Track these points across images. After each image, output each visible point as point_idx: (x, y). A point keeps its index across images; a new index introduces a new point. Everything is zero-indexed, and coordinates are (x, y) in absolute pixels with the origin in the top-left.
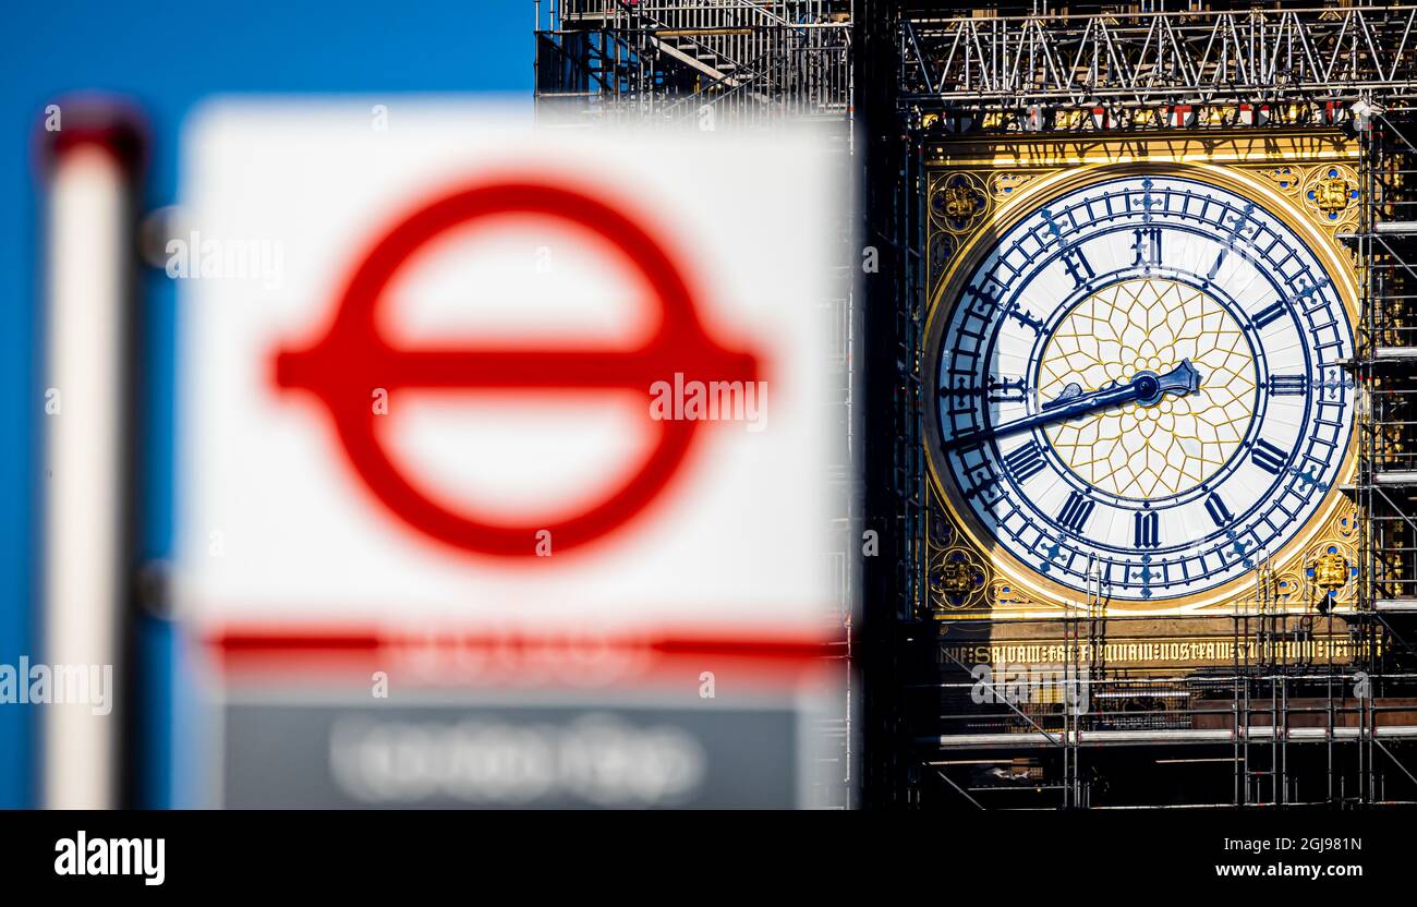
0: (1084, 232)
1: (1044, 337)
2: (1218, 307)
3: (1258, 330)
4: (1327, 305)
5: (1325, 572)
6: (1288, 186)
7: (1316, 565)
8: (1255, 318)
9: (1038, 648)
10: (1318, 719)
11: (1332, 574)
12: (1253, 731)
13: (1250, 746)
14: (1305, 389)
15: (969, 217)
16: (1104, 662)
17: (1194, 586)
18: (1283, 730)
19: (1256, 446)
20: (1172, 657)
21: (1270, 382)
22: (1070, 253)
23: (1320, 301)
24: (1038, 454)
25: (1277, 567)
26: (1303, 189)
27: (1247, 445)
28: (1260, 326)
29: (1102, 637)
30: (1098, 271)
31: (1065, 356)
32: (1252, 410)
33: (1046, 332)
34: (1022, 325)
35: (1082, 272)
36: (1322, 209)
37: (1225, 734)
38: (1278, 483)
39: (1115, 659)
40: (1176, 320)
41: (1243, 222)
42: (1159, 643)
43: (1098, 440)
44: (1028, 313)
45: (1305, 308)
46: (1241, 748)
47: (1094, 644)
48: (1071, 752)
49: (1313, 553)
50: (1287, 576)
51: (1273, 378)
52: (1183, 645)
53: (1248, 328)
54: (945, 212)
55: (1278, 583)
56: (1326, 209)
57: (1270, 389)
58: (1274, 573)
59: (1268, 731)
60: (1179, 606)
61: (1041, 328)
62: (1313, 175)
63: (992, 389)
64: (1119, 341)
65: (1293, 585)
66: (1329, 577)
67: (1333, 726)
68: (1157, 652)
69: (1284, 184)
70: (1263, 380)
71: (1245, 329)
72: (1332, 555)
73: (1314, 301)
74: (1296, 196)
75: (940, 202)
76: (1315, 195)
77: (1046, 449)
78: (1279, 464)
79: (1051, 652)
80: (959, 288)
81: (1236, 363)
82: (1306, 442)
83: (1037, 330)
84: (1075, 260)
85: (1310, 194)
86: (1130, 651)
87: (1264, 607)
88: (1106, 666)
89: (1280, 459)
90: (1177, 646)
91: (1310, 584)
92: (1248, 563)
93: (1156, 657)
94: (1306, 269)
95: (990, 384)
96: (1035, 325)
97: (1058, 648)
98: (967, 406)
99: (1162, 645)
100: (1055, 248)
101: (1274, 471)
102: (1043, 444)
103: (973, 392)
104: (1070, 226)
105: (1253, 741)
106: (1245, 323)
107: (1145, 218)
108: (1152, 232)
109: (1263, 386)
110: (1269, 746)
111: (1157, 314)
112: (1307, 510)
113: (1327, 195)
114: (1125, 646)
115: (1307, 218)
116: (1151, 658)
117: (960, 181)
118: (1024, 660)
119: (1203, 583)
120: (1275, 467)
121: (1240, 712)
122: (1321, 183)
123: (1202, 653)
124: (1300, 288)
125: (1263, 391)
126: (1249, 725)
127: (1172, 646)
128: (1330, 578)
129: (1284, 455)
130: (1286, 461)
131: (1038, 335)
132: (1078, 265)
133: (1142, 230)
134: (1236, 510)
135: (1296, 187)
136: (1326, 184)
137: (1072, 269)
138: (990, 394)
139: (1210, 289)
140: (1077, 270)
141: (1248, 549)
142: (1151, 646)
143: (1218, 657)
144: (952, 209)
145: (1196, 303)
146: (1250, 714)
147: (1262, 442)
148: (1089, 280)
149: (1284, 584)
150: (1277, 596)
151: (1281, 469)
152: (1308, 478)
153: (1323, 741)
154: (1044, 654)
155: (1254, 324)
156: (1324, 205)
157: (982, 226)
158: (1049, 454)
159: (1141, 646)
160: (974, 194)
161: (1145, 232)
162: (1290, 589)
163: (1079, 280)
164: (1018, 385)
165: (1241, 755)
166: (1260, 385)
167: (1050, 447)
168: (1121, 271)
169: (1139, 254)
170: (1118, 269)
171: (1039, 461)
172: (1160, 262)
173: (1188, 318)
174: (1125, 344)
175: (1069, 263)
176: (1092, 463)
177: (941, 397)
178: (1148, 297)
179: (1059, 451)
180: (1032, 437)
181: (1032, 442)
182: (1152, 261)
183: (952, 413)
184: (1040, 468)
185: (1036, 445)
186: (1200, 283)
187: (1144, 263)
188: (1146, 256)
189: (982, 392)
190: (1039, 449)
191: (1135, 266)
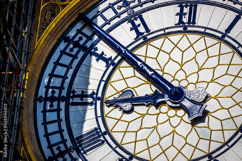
0: (145, 6)
1: (111, 67)
24: (100, 136)
27: (241, 131)
30: (152, 28)
31: (124, 79)
33: (113, 64)
35: (142, 29)
40: (201, 58)
43: (141, 129)
44: (103, 53)
61: (110, 62)
63: (73, 98)
77: (105, 133)
80: (58, 36)
83: (107, 63)
84: (138, 22)
95: (72, 95)
96: (106, 60)
98: (55, 107)
100: (125, 15)
102: (103, 130)
103: (60, 99)
104: (137, 3)
108: (191, 6)
111: (189, 54)
131: (108, 67)
132: (139, 25)
133: (184, 4)
137: (135, 28)
138: (71, 101)
140: (139, 28)
148: (145, 34)
158: (107, 137)
161: (187, 6)
163: (139, 33)
164: (91, 96)
167: (108, 132)
168: (168, 28)
169: (181, 19)
170: (166, 27)
171: (99, 140)
172: (194, 22)
173: (209, 56)
174: (165, 72)
175: (133, 24)
176: (135, 142)
177: (38, 103)
178: (184, 44)
179: (114, 135)
180: (96, 126)
181: (96, 129)
182: (189, 22)
183: (44, 112)
184: (100, 145)
185: (99, 130)
186: (220, 35)
187: (183, 23)
188: (185, 20)
189: (66, 99)
190: (100, 134)
191: (177, 26)
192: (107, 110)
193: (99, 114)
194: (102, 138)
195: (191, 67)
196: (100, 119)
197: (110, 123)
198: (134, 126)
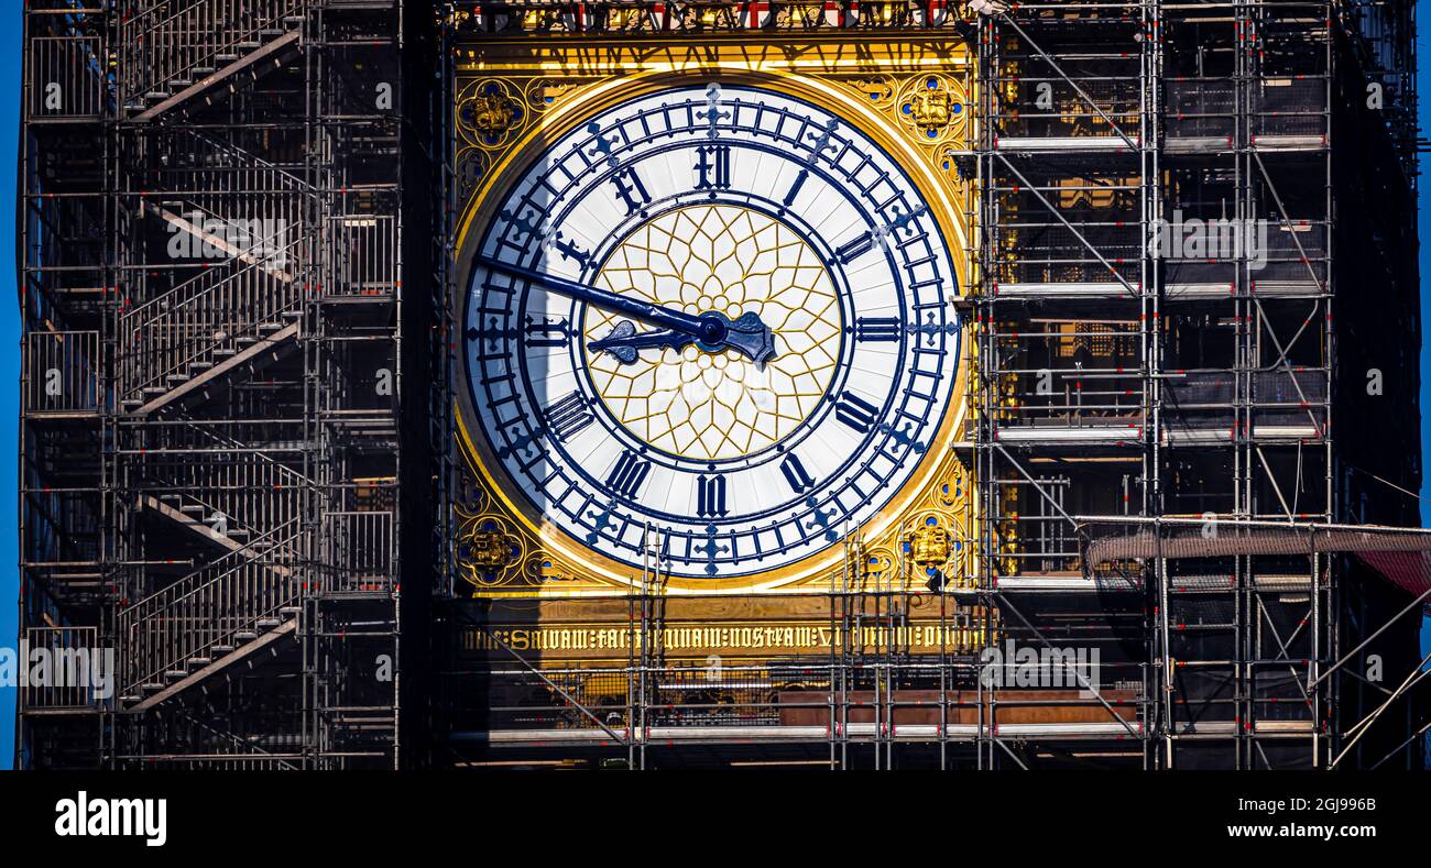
0: (638, 150)
1: (591, 271)
2: (796, 238)
3: (843, 266)
4: (924, 236)
5: (923, 547)
6: (880, 98)
7: (912, 538)
8: (840, 251)
9: (585, 632)
10: (928, 715)
11: (931, 549)
12: (852, 728)
13: (850, 746)
14: (899, 334)
15: (502, 130)
16: (664, 648)
17: (768, 562)
18: (888, 727)
19: (840, 400)
20: (744, 644)
21: (858, 325)
22: (621, 174)
23: (916, 233)
24: (584, 407)
25: (866, 540)
26: (896, 101)
27: (831, 398)
28: (846, 261)
29: (662, 620)
30: (655, 195)
32: (835, 357)
33: (593, 265)
34: (564, 257)
35: (636, 196)
36: (920, 125)
37: (819, 731)
38: (867, 442)
39: (677, 645)
40: (747, 252)
41: (826, 139)
42: (728, 627)
43: (654, 391)
44: (572, 243)
45: (898, 240)
46: (838, 747)
47: (652, 628)
48: (637, 750)
49: (908, 524)
50: (878, 550)
51: (862, 321)
52: (757, 630)
53: (832, 262)
54: (475, 124)
55: (869, 559)
56: (924, 125)
57: (858, 334)
58: (864, 547)
59: (870, 728)
60: (752, 584)
61: (587, 261)
62: (909, 86)
63: (529, 331)
64: (680, 276)
65: (885, 561)
66: (928, 552)
67: (946, 722)
68: (725, 637)
69: (874, 95)
70: (849, 323)
71: (828, 265)
72: (931, 527)
73: (909, 232)
74: (889, 110)
75: (469, 113)
76: (911, 108)
77: (593, 401)
78: (869, 420)
79: (600, 637)
80: (490, 214)
81: (817, 303)
82: (900, 396)
83: (582, 263)
84: (628, 181)
85: (906, 108)
86: (695, 637)
87: (853, 586)
88: (666, 654)
89: (869, 415)
90: (749, 630)
91: (907, 560)
92: (831, 536)
93: (725, 644)
94: (900, 195)
95: (526, 325)
96: (580, 257)
97: (609, 633)
98: (501, 350)
99: (732, 630)
100: (604, 168)
101: (861, 429)
102: (590, 395)
103: (507, 334)
104: (622, 143)
105: (853, 740)
106: (828, 256)
107: (709, 134)
108: (719, 150)
109: (849, 330)
110: (872, 745)
111: (725, 246)
112: (901, 475)
113: (926, 109)
114: (688, 631)
115: (901, 134)
116: (718, 645)
117: (492, 89)
118: (569, 647)
119: (779, 559)
120: (864, 424)
121: (836, 706)
122: (918, 94)
123: (778, 639)
124: (893, 217)
125: (849, 337)
126: (847, 721)
127: (744, 631)
128: (929, 554)
129: (874, 410)
130: (876, 418)
131: (584, 269)
132: (631, 188)
133: (706, 148)
134: (817, 473)
135: (889, 99)
136: (925, 96)
137: (624, 193)
138: (527, 337)
139: (787, 217)
140: (631, 194)
141: (831, 520)
142: (718, 631)
143: (798, 644)
144: (483, 121)
145: (770, 234)
146: (849, 708)
147: (847, 396)
148: (643, 205)
149: (874, 560)
150: (866, 575)
151: (870, 426)
152: (902, 438)
153: (935, 740)
154: (593, 639)
155: (839, 258)
156: (923, 121)
157: (520, 141)
158: (597, 407)
159: (706, 630)
160: (509, 104)
161: (711, 151)
162: (883, 566)
163: (632, 205)
164: (560, 327)
165: (838, 756)
166: (845, 330)
167: (597, 399)
168: (681, 195)
169: (703, 176)
170: (679, 192)
171: (585, 415)
172: (727, 184)
173: (761, 250)
174: (685, 280)
175: (620, 185)
176: (648, 417)
177: (469, 340)
178: (713, 226)
179: (609, 403)
180: (577, 388)
181: (577, 393)
182: (718, 184)
183: (482, 358)
184: (587, 423)
185: (581, 396)
186: (775, 210)
187: (709, 186)
188: (711, 178)
189: (518, 334)
190: (585, 402)
191: (698, 189)
192: (590, 356)
193: (579, 364)
194: (589, 411)
195: (730, 272)
196: (581, 373)
197: (600, 380)
198: (642, 387)
